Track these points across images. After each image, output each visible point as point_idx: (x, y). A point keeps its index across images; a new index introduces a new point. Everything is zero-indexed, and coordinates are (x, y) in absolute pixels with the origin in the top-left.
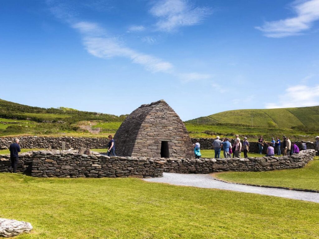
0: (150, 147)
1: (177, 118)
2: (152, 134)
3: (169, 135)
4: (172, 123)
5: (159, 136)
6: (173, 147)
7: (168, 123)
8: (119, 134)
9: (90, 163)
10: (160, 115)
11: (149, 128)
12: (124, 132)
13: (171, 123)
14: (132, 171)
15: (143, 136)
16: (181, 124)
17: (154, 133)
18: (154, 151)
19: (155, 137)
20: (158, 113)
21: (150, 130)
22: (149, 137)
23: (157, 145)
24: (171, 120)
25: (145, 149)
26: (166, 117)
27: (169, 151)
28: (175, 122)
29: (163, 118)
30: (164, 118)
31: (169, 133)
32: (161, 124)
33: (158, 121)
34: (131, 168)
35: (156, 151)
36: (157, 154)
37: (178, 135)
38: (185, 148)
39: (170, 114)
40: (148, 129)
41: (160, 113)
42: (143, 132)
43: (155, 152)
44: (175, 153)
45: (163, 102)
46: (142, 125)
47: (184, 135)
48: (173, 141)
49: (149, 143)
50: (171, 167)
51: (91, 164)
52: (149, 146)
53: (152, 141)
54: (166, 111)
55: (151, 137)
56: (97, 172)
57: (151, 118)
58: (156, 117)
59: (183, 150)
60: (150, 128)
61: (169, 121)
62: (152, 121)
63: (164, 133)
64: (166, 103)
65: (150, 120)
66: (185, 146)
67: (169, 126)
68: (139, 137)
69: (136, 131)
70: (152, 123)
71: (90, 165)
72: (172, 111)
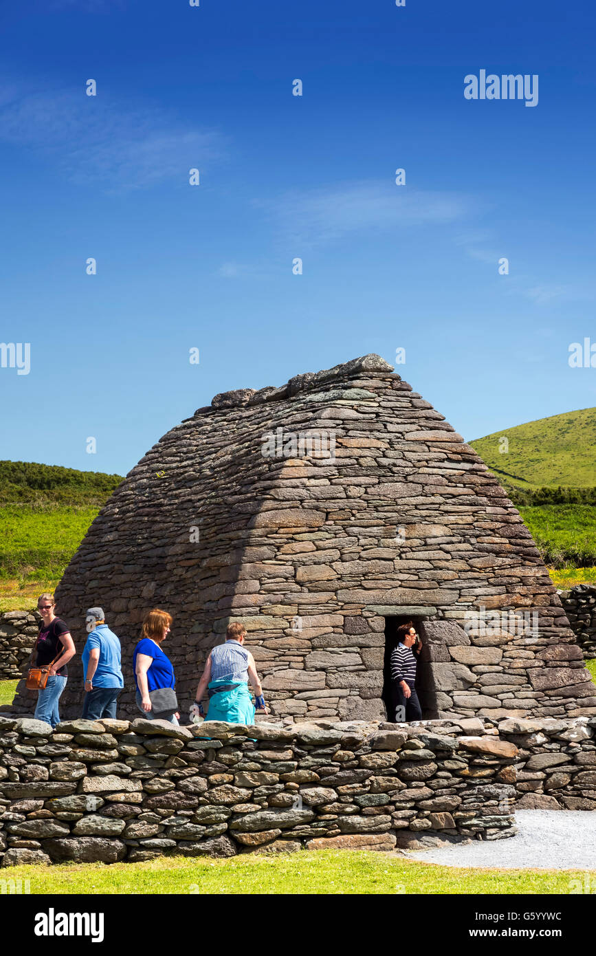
0: (317, 659)
1: (468, 466)
2: (322, 573)
3: (427, 574)
4: (441, 499)
5: (367, 584)
6: (454, 651)
7: (414, 501)
8: (93, 584)
9: (75, 774)
10: (366, 453)
11: (306, 536)
12: (130, 568)
13: (432, 499)
14: (328, 807)
15: (270, 591)
16: (495, 504)
17: (338, 565)
18: (344, 682)
19: (342, 595)
20: (353, 442)
21: (311, 546)
22: (307, 597)
23: (360, 640)
24: (432, 479)
25: (291, 674)
26: (399, 462)
27: (436, 675)
28: (460, 490)
29: (385, 472)
30: (389, 468)
31: (427, 564)
32: (376, 508)
33: (354, 491)
34: (321, 790)
35: (353, 679)
36: (361, 701)
37: (482, 575)
38: (531, 654)
39: (424, 442)
40: (297, 546)
41: (366, 442)
42: (270, 567)
43: (351, 687)
44: (468, 685)
45: (379, 370)
46: (262, 518)
47: (518, 571)
48: (454, 614)
49: (312, 633)
50: (530, 775)
51: (80, 781)
52: (313, 648)
53: (326, 619)
54: (401, 428)
55: (324, 597)
56: (119, 826)
57: (314, 477)
58: (339, 467)
59: (519, 663)
60: (312, 536)
61: (424, 485)
62: (317, 491)
63: (399, 563)
64: (398, 378)
65: (305, 486)
67: (424, 518)
68: (251, 599)
69: (227, 559)
70: (321, 505)
71: (73, 785)
72: (436, 423)
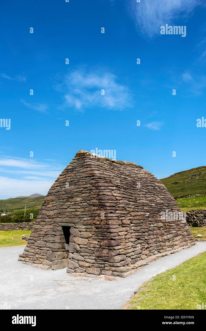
2: (51, 213)
5: (59, 216)
6: (75, 239)
7: (75, 190)
11: (51, 203)
15: (42, 218)
16: (97, 189)
17: (55, 211)
19: (54, 219)
21: (52, 206)
23: (55, 233)
24: (81, 183)
28: (88, 186)
29: (71, 183)
30: (73, 181)
32: (66, 194)
33: (63, 189)
37: (88, 213)
44: (77, 251)
48: (77, 226)
52: (46, 235)
53: (50, 226)
55: (50, 220)
58: (63, 183)
61: (79, 185)
65: (55, 189)
66: (96, 237)
67: (77, 195)
70: (56, 194)
